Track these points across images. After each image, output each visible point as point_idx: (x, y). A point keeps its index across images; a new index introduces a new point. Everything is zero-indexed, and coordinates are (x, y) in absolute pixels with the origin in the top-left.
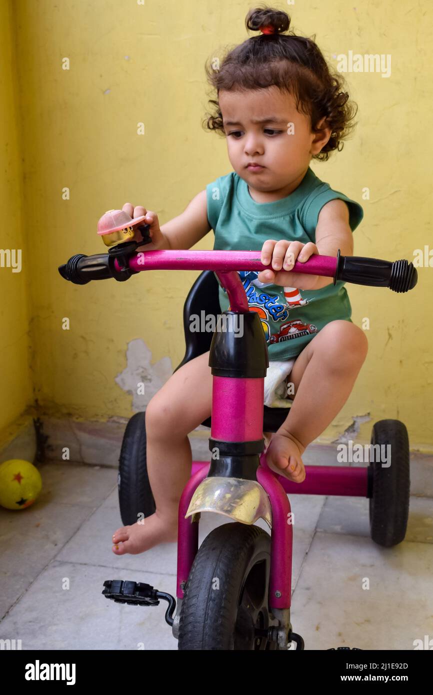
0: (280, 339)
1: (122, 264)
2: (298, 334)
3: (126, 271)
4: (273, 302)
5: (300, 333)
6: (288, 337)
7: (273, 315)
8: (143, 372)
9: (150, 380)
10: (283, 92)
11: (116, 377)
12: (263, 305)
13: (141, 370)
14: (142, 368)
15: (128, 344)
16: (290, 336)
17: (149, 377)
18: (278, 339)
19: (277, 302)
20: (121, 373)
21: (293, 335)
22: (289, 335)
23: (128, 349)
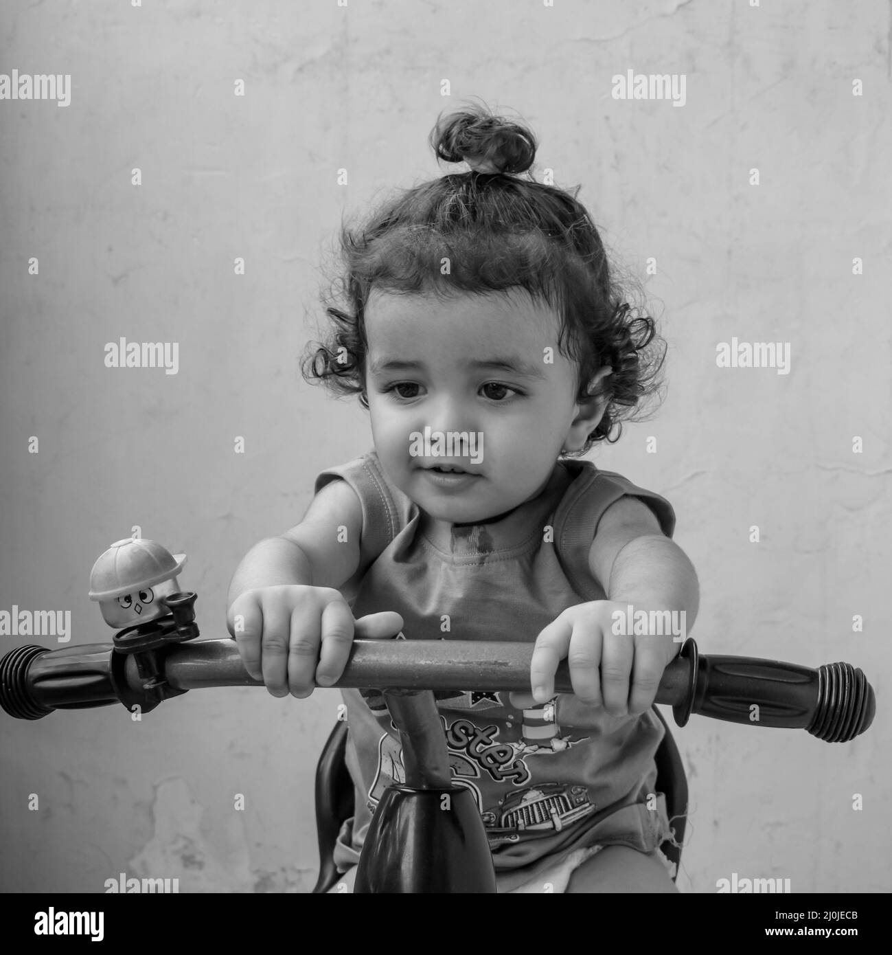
0: (504, 817)
1: (145, 671)
2: (542, 802)
3: (155, 689)
4: (487, 740)
5: (547, 800)
6: (521, 810)
7: (490, 769)
8: (186, 847)
9: (201, 865)
10: (539, 305)
11: (132, 857)
12: (465, 750)
13: (181, 843)
14: (185, 838)
15: (155, 788)
16: (526, 808)
17: (198, 858)
18: (500, 819)
19: (496, 740)
20: (141, 849)
21: (531, 806)
22: (523, 805)
23: (155, 800)
